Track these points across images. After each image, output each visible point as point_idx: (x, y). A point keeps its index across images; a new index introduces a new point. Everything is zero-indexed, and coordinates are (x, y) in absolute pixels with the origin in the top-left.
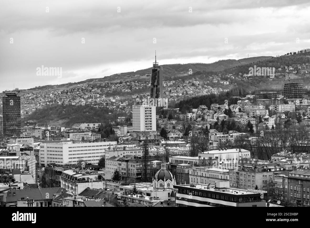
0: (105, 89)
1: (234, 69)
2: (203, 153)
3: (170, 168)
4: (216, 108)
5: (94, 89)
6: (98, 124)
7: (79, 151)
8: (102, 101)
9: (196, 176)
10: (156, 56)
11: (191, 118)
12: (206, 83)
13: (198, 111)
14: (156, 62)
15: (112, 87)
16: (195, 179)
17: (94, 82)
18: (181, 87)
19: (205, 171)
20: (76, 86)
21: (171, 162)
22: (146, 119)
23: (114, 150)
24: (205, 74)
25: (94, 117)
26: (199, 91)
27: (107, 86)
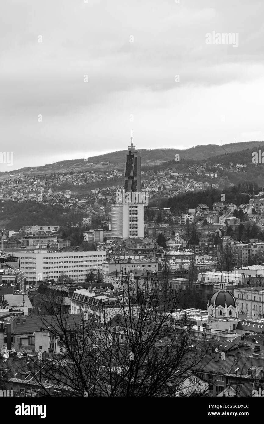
0: (51, 180)
1: (223, 157)
2: (241, 269)
3: (199, 289)
4: (220, 208)
5: (36, 181)
6: (54, 227)
7: (57, 262)
8: (53, 197)
9: (245, 300)
10: (132, 138)
11: (187, 221)
12: (187, 175)
13: (197, 212)
14: (132, 146)
15: (60, 178)
16: (244, 305)
17: (32, 171)
18: (156, 179)
19: (260, 293)
20: (7, 176)
21: (200, 281)
22: (130, 221)
23: (115, 262)
24: (183, 164)
25: (44, 218)
26: (179, 185)
27: (54, 176)
